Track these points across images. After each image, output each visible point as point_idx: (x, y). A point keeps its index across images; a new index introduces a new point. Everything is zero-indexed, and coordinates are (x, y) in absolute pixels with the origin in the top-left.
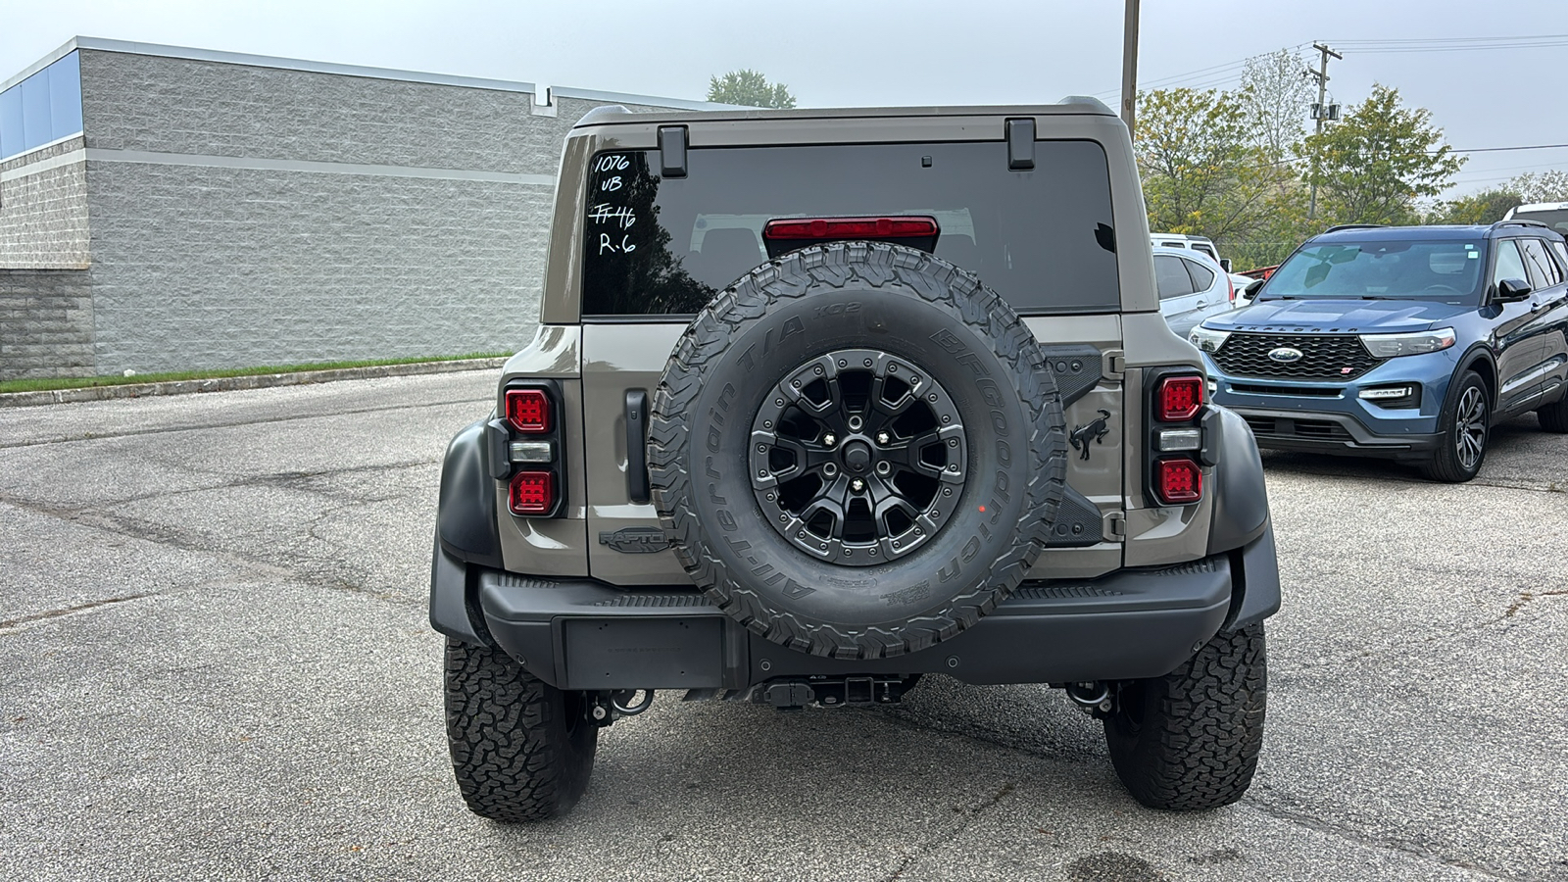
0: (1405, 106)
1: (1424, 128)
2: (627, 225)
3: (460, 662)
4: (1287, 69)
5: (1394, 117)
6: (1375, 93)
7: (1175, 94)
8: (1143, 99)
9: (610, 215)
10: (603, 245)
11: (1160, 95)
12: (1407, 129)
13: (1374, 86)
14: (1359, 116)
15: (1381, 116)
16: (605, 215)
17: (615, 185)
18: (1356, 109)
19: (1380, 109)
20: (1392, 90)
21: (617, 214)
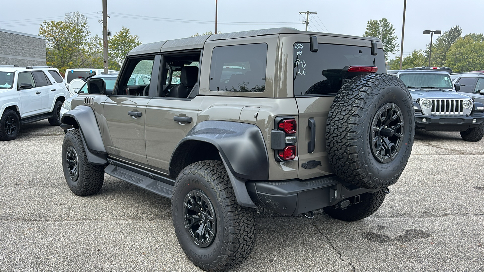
0: (132, 34)
1: (137, 41)
2: (304, 66)
3: (236, 216)
4: (79, 18)
5: (129, 37)
6: (123, 29)
7: (59, 23)
8: (46, 23)
9: (300, 63)
10: (298, 72)
11: (53, 23)
12: (132, 41)
13: (123, 27)
14: (119, 36)
15: (125, 36)
16: (298, 63)
17: (300, 53)
18: (118, 34)
19: (125, 34)
20: (128, 29)
21: (301, 63)
